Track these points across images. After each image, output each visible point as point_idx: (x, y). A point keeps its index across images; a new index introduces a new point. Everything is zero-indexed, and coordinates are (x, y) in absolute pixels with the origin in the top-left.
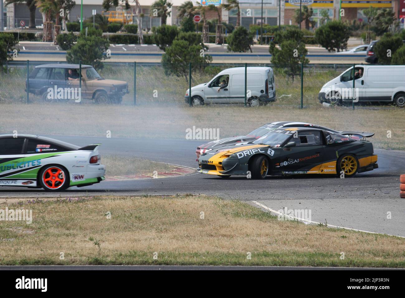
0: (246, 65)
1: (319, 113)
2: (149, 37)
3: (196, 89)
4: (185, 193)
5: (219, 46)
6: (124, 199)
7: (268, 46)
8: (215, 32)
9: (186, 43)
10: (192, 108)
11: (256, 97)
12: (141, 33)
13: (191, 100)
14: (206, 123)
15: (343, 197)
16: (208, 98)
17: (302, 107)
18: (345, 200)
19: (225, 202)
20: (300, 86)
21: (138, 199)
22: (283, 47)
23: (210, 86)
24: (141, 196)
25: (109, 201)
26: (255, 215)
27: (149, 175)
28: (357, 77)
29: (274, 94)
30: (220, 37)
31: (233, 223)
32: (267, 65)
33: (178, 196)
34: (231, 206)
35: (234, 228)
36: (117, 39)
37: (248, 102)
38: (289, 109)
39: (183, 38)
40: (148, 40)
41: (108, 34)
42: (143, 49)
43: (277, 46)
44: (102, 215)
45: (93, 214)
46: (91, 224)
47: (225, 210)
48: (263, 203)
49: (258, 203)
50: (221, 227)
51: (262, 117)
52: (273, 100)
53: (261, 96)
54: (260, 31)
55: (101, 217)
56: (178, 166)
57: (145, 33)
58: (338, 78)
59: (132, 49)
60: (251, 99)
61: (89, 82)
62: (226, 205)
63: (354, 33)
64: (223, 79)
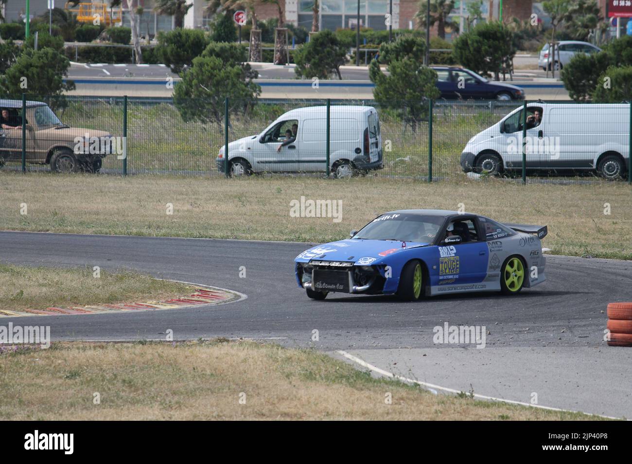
0: (329, 103)
1: (461, 190)
2: (152, 50)
3: (240, 146)
4: (216, 337)
5: (281, 67)
6: (102, 347)
7: (366, 68)
8: (273, 41)
9: (219, 61)
10: (230, 181)
11: (346, 161)
12: (137, 43)
13: (228, 166)
14: (256, 207)
15: (505, 344)
16: (258, 162)
17: (431, 178)
18: (507, 350)
19: (290, 353)
20: (427, 140)
21: (128, 347)
22: (393, 70)
23: (263, 141)
24: (133, 342)
25: (74, 353)
26: (342, 377)
27: (149, 303)
28: (531, 125)
29: (380, 156)
30: (282, 51)
31: (302, 392)
32: (367, 103)
33: (201, 342)
34: (300, 361)
35: (304, 399)
36: (93, 55)
37: (332, 169)
38: (407, 183)
39: (212, 52)
40: (149, 57)
41: (76, 44)
42: (141, 72)
43: (383, 69)
44: (61, 378)
45: (46, 376)
46: (41, 394)
47: (288, 368)
48: (358, 355)
49: (348, 356)
50: (281, 399)
51: (357, 198)
52: (377, 166)
53: (356, 160)
54: (357, 40)
55: (60, 381)
56: (202, 286)
57: (144, 42)
58: (497, 126)
59: (121, 72)
60: (336, 165)
61: (41, 133)
62: (289, 359)
63: (526, 44)
64: (290, 127)
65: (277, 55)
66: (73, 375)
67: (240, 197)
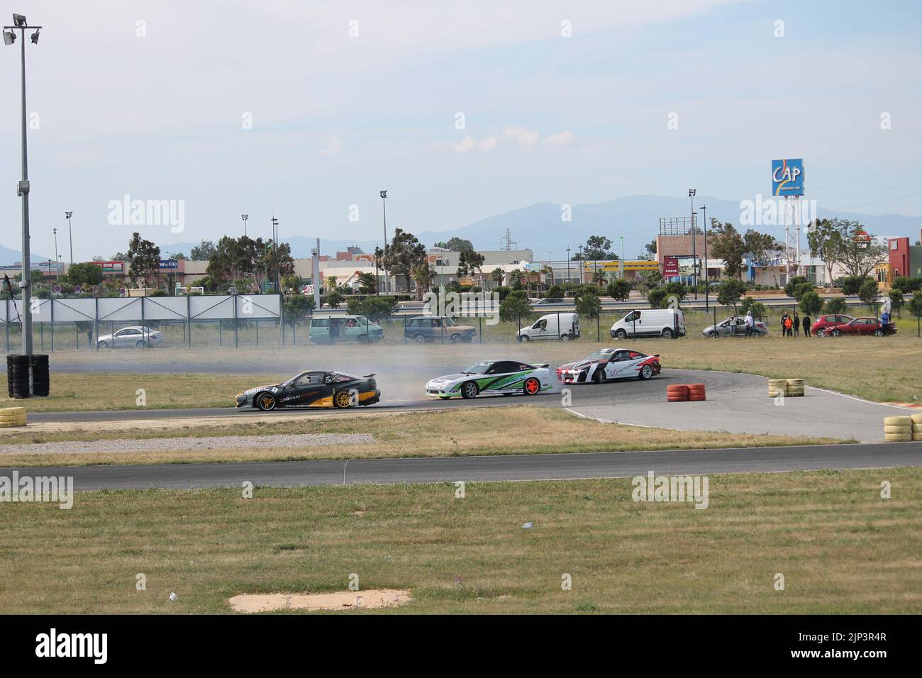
0: (559, 312)
3: (524, 331)
5: (539, 299)
7: (573, 299)
8: (536, 290)
9: (516, 298)
10: (521, 344)
11: (565, 335)
13: (520, 338)
15: (629, 403)
16: (532, 336)
17: (599, 341)
20: (597, 326)
22: (583, 299)
23: (533, 328)
26: (567, 418)
28: (636, 319)
29: (579, 332)
30: (540, 293)
31: (551, 424)
32: (573, 312)
34: (550, 412)
35: (553, 427)
37: (561, 338)
38: (590, 342)
39: (513, 295)
43: (580, 298)
45: (453, 421)
46: (451, 428)
48: (573, 410)
49: (569, 410)
51: (571, 349)
52: (578, 336)
53: (570, 334)
54: (569, 288)
58: (624, 319)
60: (563, 336)
61: (448, 328)
62: (546, 412)
63: (634, 287)
64: (542, 322)
65: (538, 295)
66: (463, 421)
67: (525, 350)
